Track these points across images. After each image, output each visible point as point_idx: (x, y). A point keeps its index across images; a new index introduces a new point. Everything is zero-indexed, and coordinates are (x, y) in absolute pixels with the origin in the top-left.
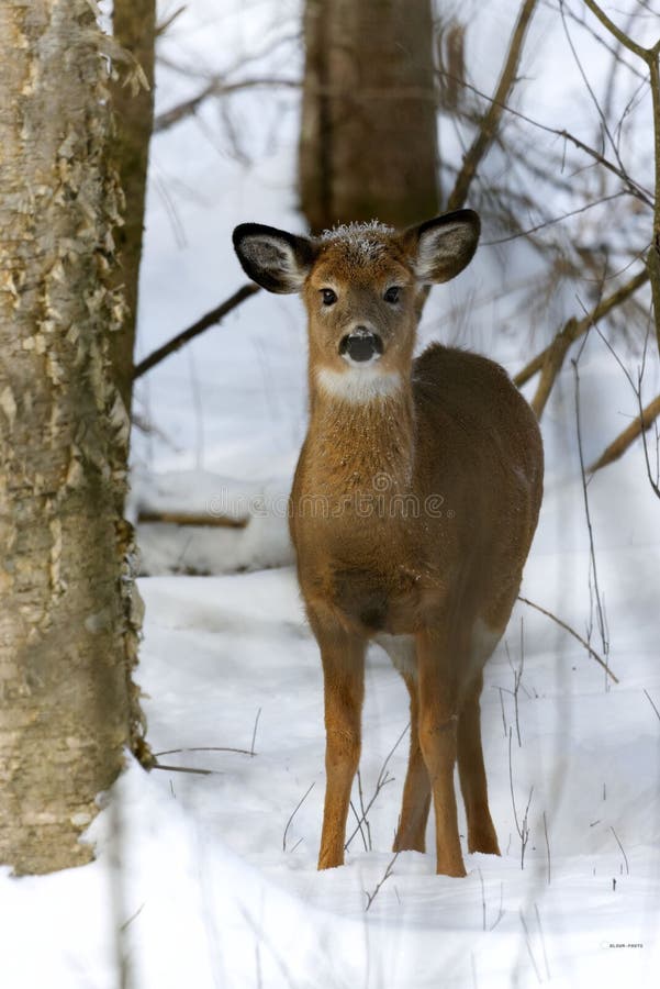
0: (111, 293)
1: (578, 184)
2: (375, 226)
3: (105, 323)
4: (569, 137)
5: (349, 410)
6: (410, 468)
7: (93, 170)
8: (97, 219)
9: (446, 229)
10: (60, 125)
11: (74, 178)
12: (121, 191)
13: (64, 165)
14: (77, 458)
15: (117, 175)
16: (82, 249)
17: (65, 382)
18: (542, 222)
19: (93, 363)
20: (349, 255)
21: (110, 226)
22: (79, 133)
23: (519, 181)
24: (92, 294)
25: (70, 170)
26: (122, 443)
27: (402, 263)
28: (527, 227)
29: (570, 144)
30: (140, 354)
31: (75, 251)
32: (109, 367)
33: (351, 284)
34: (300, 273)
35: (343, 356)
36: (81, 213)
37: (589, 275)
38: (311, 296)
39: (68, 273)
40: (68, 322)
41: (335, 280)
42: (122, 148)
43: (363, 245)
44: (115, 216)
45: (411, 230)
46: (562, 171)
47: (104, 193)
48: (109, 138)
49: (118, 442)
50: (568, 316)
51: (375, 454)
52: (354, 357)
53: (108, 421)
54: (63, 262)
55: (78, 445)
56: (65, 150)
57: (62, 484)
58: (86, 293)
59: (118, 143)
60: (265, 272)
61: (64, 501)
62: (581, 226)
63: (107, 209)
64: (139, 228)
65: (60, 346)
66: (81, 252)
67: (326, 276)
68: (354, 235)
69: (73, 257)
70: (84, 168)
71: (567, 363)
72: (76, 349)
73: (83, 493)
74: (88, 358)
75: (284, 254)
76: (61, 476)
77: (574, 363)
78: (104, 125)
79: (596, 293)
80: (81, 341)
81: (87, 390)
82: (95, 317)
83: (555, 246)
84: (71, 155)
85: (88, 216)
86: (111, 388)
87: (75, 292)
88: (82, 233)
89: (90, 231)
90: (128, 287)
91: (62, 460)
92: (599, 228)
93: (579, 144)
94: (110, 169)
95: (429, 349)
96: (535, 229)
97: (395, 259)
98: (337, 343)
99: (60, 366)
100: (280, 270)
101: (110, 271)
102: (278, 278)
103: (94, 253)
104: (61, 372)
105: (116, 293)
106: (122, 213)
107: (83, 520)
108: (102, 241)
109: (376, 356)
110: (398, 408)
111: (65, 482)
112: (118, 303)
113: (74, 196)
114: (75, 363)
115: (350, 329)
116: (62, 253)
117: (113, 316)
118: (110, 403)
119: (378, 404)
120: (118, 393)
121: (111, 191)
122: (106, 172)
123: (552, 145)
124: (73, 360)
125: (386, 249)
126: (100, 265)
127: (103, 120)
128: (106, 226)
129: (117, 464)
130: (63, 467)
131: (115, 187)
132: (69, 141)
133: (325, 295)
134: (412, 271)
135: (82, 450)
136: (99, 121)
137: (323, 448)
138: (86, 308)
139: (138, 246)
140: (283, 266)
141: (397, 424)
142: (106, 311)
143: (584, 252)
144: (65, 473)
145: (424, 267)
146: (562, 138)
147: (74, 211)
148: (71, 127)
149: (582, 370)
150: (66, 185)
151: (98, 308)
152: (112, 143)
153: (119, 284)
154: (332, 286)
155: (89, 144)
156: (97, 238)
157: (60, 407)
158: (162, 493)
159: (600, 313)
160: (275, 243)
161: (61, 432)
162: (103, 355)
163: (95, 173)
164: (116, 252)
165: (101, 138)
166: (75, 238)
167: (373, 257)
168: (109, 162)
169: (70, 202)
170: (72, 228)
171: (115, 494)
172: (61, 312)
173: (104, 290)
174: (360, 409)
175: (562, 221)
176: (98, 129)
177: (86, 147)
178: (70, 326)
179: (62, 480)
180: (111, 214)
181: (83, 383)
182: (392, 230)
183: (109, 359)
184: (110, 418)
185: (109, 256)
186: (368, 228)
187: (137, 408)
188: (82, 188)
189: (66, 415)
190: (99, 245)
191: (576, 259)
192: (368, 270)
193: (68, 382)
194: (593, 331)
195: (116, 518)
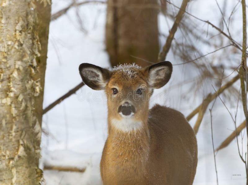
0: (35, 82)
1: (212, 42)
2: (134, 65)
3: (33, 93)
4: (209, 23)
5: (123, 134)
6: (147, 155)
7: (29, 35)
8: (30, 54)
9: (160, 68)
10: (17, 18)
11: (22, 38)
12: (39, 43)
13: (18, 33)
14: (22, 145)
15: (38, 37)
16: (25, 65)
17: (17, 116)
18: (199, 56)
19: (28, 108)
20: (124, 76)
21: (35, 57)
22: (24, 21)
23: (190, 40)
24: (28, 82)
25: (20, 35)
26: (38, 139)
27: (143, 80)
28: (193, 58)
29: (210, 26)
30: (45, 105)
31: (22, 66)
32: (34, 110)
33: (124, 87)
34: (105, 83)
35: (120, 113)
36: (24, 52)
37: (216, 77)
38: (108, 91)
39: (19, 74)
40: (19, 93)
41: (117, 85)
42: (39, 27)
43: (129, 72)
44: (37, 52)
45: (147, 68)
46: (207, 37)
47: (33, 44)
48: (35, 23)
49: (37, 139)
50: (209, 92)
51: (133, 151)
52: (124, 114)
53: (34, 130)
54: (17, 70)
55: (22, 140)
56: (18, 27)
57: (16, 155)
58: (26, 82)
59: (38, 25)
60: (91, 82)
61: (17, 161)
62: (213, 58)
63: (34, 50)
64: (45, 57)
65: (16, 102)
66: (24, 66)
67: (114, 83)
68: (125, 68)
69: (21, 68)
70: (26, 35)
71: (208, 110)
72: (21, 103)
73: (24, 158)
74: (26, 107)
75: (99, 75)
76: (16, 151)
77: (210, 110)
78: (33, 18)
79: (219, 84)
80: (23, 100)
81: (26, 118)
82: (29, 91)
83: (204, 66)
84: (21, 29)
85: (26, 53)
86: (35, 118)
87: (22, 82)
88: (25, 59)
89: (27, 58)
90: (41, 80)
91: (16, 145)
92: (220, 59)
93: (213, 26)
94: (35, 35)
95: (155, 106)
96: (196, 59)
97: (141, 78)
98: (118, 109)
99: (16, 109)
100: (97, 81)
101: (35, 73)
102: (96, 84)
103: (29, 67)
104: (16, 112)
105: (37, 82)
106: (39, 51)
107: (24, 168)
108: (32, 62)
109: (132, 113)
110: (142, 134)
111: (17, 154)
112: (38, 86)
113: (21, 45)
114: (21, 109)
115: (123, 103)
116: (17, 67)
117: (36, 91)
118: (34, 124)
119: (134, 133)
120: (37, 120)
121: (36, 43)
122: (34, 36)
123: (203, 26)
124: (20, 107)
125: (137, 74)
126: (31, 71)
127: (33, 16)
128: (33, 56)
129: (37, 147)
130: (17, 148)
131: (37, 41)
132: (20, 24)
133: (114, 91)
134: (147, 83)
135: (23, 142)
136: (31, 16)
137: (113, 148)
138: (26, 88)
139: (45, 64)
140: (98, 80)
141: (142, 140)
142: (33, 89)
143: (214, 68)
144: (18, 150)
145: (152, 82)
146: (207, 24)
147: (22, 51)
148: (21, 18)
149: (213, 113)
150: (19, 41)
151: (30, 88)
152: (36, 25)
153: (38, 78)
154: (116, 87)
155: (27, 25)
156: (30, 61)
157: (16, 125)
158: (53, 159)
159: (221, 91)
160: (95, 71)
161: (16, 135)
162: (32, 106)
163: (30, 36)
164: (37, 66)
165: (32, 23)
166: (22, 61)
167: (132, 77)
168: (35, 32)
169: (20, 47)
170: (21, 57)
171: (36, 158)
172: (16, 89)
173: (32, 81)
174: (127, 134)
175: (206, 56)
176: (31, 19)
177: (26, 27)
178: (19, 95)
179: (16, 153)
180: (35, 52)
181: (24, 116)
182: (141, 67)
183: (34, 107)
184: (35, 130)
185: (34, 68)
186: (131, 66)
187: (44, 125)
188: (25, 42)
189: (18, 128)
190: (31, 64)
191: (211, 70)
192: (130, 81)
193: (19, 116)
194: (218, 98)
195: (36, 168)
